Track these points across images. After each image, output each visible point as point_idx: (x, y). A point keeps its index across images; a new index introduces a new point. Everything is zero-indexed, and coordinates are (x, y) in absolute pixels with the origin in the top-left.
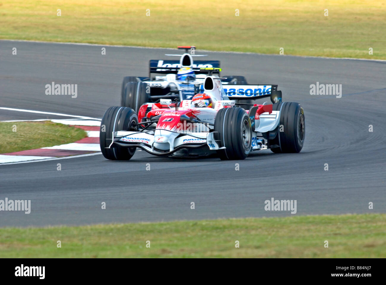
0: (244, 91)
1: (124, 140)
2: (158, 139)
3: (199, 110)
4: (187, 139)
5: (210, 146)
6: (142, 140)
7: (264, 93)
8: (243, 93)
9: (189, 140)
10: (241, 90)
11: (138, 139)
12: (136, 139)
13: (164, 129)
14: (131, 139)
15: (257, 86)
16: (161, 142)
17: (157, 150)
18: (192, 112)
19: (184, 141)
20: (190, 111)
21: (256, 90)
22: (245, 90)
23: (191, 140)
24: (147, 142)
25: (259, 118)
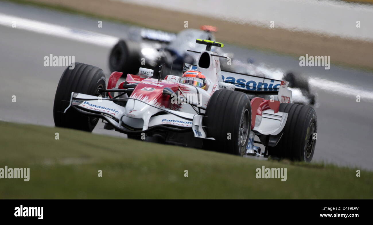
0: (245, 83)
1: (84, 106)
2: (130, 111)
3: (188, 88)
4: (167, 119)
5: (196, 133)
6: (108, 110)
7: (270, 88)
8: (243, 85)
9: (169, 121)
10: (241, 81)
11: (103, 108)
12: (100, 107)
13: (140, 99)
14: (95, 106)
15: (263, 79)
16: (133, 117)
17: (125, 126)
18: (179, 87)
19: (163, 120)
20: (177, 86)
21: (260, 84)
22: (247, 81)
23: (171, 121)
24: (115, 114)
25: (261, 115)
